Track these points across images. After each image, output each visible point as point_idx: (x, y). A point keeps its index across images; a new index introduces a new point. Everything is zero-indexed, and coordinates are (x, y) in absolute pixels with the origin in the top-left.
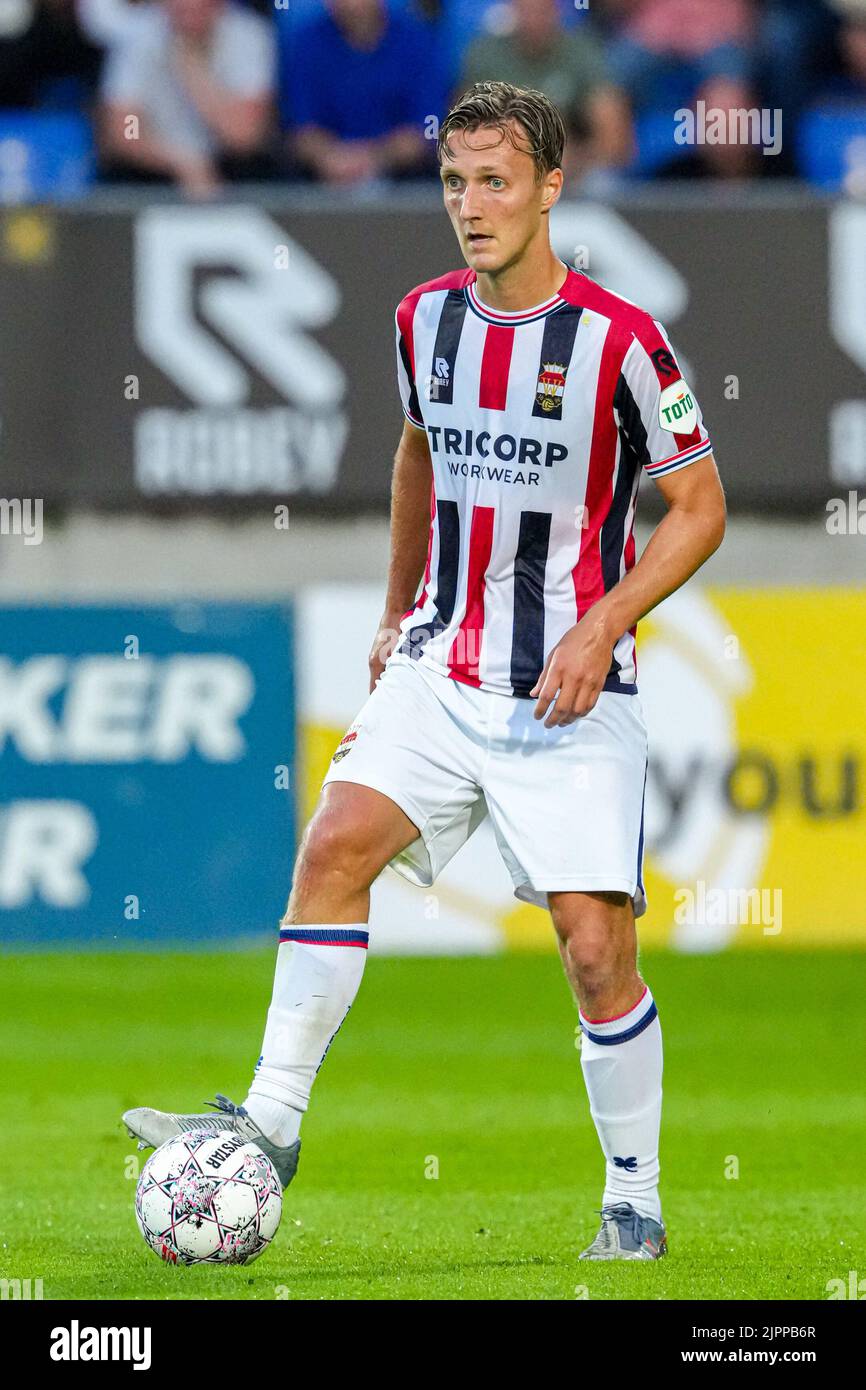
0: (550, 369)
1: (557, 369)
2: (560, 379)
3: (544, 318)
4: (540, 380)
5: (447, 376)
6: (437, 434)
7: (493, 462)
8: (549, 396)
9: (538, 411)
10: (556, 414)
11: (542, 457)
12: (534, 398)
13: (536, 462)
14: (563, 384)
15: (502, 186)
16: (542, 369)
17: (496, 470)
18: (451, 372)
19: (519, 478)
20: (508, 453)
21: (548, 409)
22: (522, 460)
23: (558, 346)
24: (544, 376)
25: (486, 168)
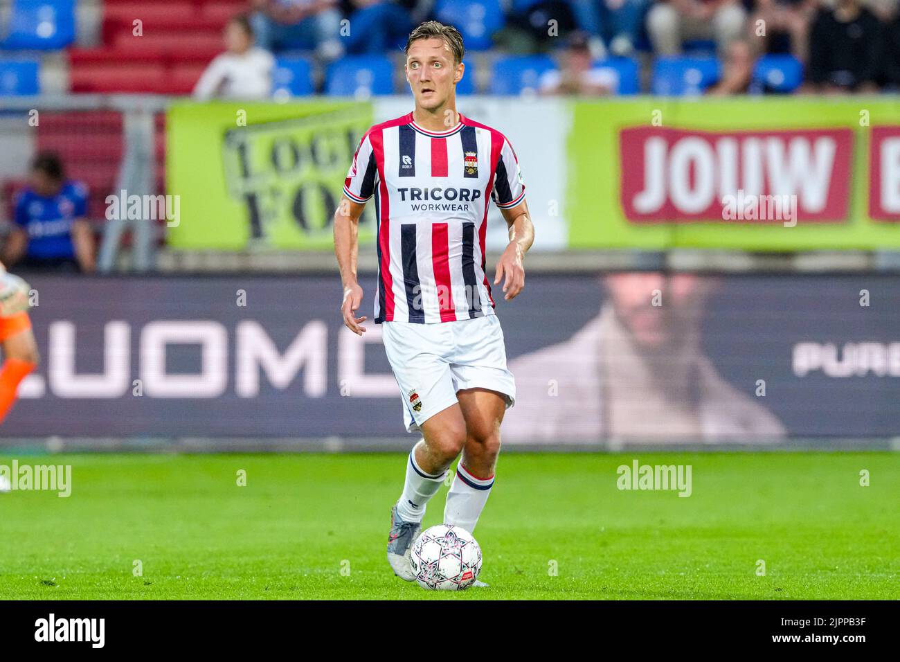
0: (469, 154)
1: (473, 155)
2: (474, 159)
3: (459, 133)
4: (465, 160)
5: (410, 163)
6: (405, 192)
7: (444, 201)
8: (471, 167)
9: (467, 175)
10: (475, 175)
11: (470, 197)
12: (464, 169)
13: (467, 200)
14: (476, 161)
15: (440, 66)
16: (465, 156)
17: (446, 206)
18: (413, 161)
19: (460, 208)
20: (453, 196)
21: (471, 173)
22: (461, 199)
23: (469, 144)
24: (467, 158)
25: (433, 57)
